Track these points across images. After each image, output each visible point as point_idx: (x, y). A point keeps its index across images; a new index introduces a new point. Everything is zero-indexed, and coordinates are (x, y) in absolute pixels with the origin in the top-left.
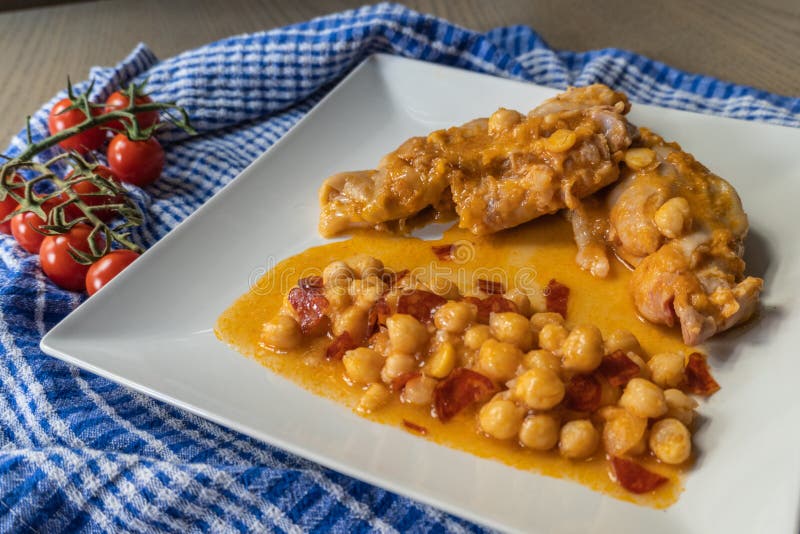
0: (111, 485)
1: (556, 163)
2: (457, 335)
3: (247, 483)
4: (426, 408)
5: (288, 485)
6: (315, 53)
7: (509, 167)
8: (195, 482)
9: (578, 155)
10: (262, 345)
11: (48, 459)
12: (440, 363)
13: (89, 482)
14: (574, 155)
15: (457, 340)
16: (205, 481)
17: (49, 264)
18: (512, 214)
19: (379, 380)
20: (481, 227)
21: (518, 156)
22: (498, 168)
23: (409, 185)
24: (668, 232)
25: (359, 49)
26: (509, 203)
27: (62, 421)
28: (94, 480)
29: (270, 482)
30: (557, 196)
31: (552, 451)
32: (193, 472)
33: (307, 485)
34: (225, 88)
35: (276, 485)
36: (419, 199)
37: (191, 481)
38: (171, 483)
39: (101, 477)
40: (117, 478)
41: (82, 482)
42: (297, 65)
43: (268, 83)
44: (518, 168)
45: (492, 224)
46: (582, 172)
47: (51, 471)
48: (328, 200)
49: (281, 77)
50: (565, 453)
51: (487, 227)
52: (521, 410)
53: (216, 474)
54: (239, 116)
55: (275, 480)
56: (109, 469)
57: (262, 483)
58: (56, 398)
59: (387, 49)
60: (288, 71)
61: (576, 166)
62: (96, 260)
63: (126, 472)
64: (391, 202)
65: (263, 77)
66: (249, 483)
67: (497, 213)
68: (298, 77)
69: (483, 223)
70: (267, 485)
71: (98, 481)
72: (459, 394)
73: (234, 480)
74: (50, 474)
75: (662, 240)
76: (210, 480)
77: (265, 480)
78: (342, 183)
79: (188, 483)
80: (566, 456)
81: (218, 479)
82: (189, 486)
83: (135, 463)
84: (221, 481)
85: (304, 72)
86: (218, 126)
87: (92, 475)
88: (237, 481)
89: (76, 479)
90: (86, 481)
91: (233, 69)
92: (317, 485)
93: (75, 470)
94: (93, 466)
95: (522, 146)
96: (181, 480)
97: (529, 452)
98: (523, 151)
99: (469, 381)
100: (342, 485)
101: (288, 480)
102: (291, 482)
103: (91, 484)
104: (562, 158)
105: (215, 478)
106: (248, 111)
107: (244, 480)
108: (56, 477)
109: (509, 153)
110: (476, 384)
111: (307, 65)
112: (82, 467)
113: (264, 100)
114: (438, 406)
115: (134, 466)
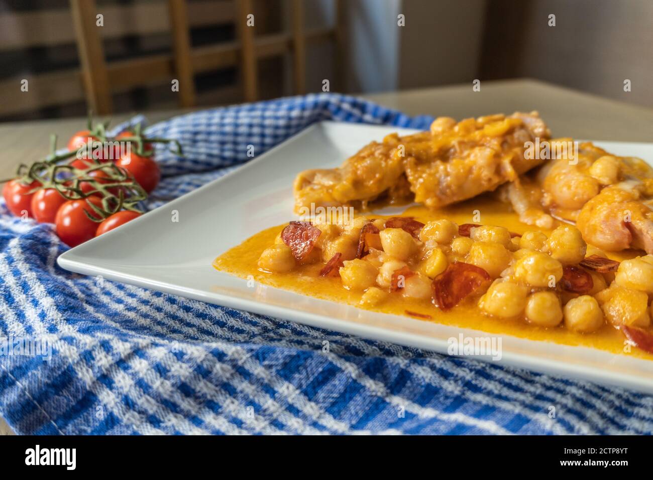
0: (122, 363)
1: (495, 143)
2: (445, 244)
3: (261, 358)
4: (426, 301)
5: (302, 362)
6: (277, 118)
7: (455, 152)
8: (210, 356)
9: (513, 139)
10: (261, 270)
11: (60, 339)
12: (433, 263)
13: (101, 359)
14: (509, 138)
15: (445, 248)
16: (220, 356)
17: (65, 227)
18: (460, 187)
19: (376, 285)
20: (434, 199)
21: (461, 143)
22: (444, 155)
23: (371, 171)
24: (605, 181)
25: (310, 117)
26: (457, 177)
27: (70, 326)
28: (106, 357)
29: (285, 358)
30: (498, 170)
31: (561, 326)
32: (208, 348)
33: (321, 363)
34: (206, 141)
35: (291, 361)
36: (380, 181)
37: (206, 355)
38: (186, 357)
39: (113, 355)
40: (130, 356)
41: (93, 359)
42: (262, 126)
43: (240, 139)
44: (462, 152)
45: (443, 197)
46: (517, 150)
47: (64, 349)
48: (301, 187)
49: (250, 135)
50: (573, 327)
51: (440, 200)
52: (525, 289)
53: (230, 350)
54: (216, 161)
55: (290, 356)
56: (121, 348)
57: (277, 359)
58: (65, 310)
59: (329, 119)
60: (256, 130)
61: (511, 146)
62: (108, 216)
63: (138, 352)
64: (357, 183)
65: (236, 134)
66: (264, 359)
67: (448, 187)
68: (263, 136)
69: (436, 196)
70: (281, 361)
71: (110, 358)
72: (455, 287)
73: (248, 355)
74: (62, 350)
75: (601, 187)
76: (225, 355)
77: (280, 356)
78: (313, 175)
79: (203, 356)
80: (575, 329)
81: (233, 354)
82: (204, 360)
83: (148, 345)
84: (236, 356)
85: (268, 131)
86: (200, 167)
87: (104, 353)
88: (251, 357)
89: (87, 357)
90: (98, 358)
91: (214, 128)
92: (331, 363)
93: (88, 348)
94: (105, 346)
95: (464, 136)
96: (196, 354)
97: (537, 328)
98: (466, 140)
99: (465, 273)
100: (357, 364)
101: (302, 357)
102: (306, 359)
103: (103, 360)
104: (500, 140)
105: (230, 353)
106: (223, 158)
107: (259, 356)
108: (68, 354)
109: (454, 142)
110: (472, 275)
111: (270, 126)
112: (95, 346)
113: (236, 151)
114: (438, 298)
115: (147, 347)
